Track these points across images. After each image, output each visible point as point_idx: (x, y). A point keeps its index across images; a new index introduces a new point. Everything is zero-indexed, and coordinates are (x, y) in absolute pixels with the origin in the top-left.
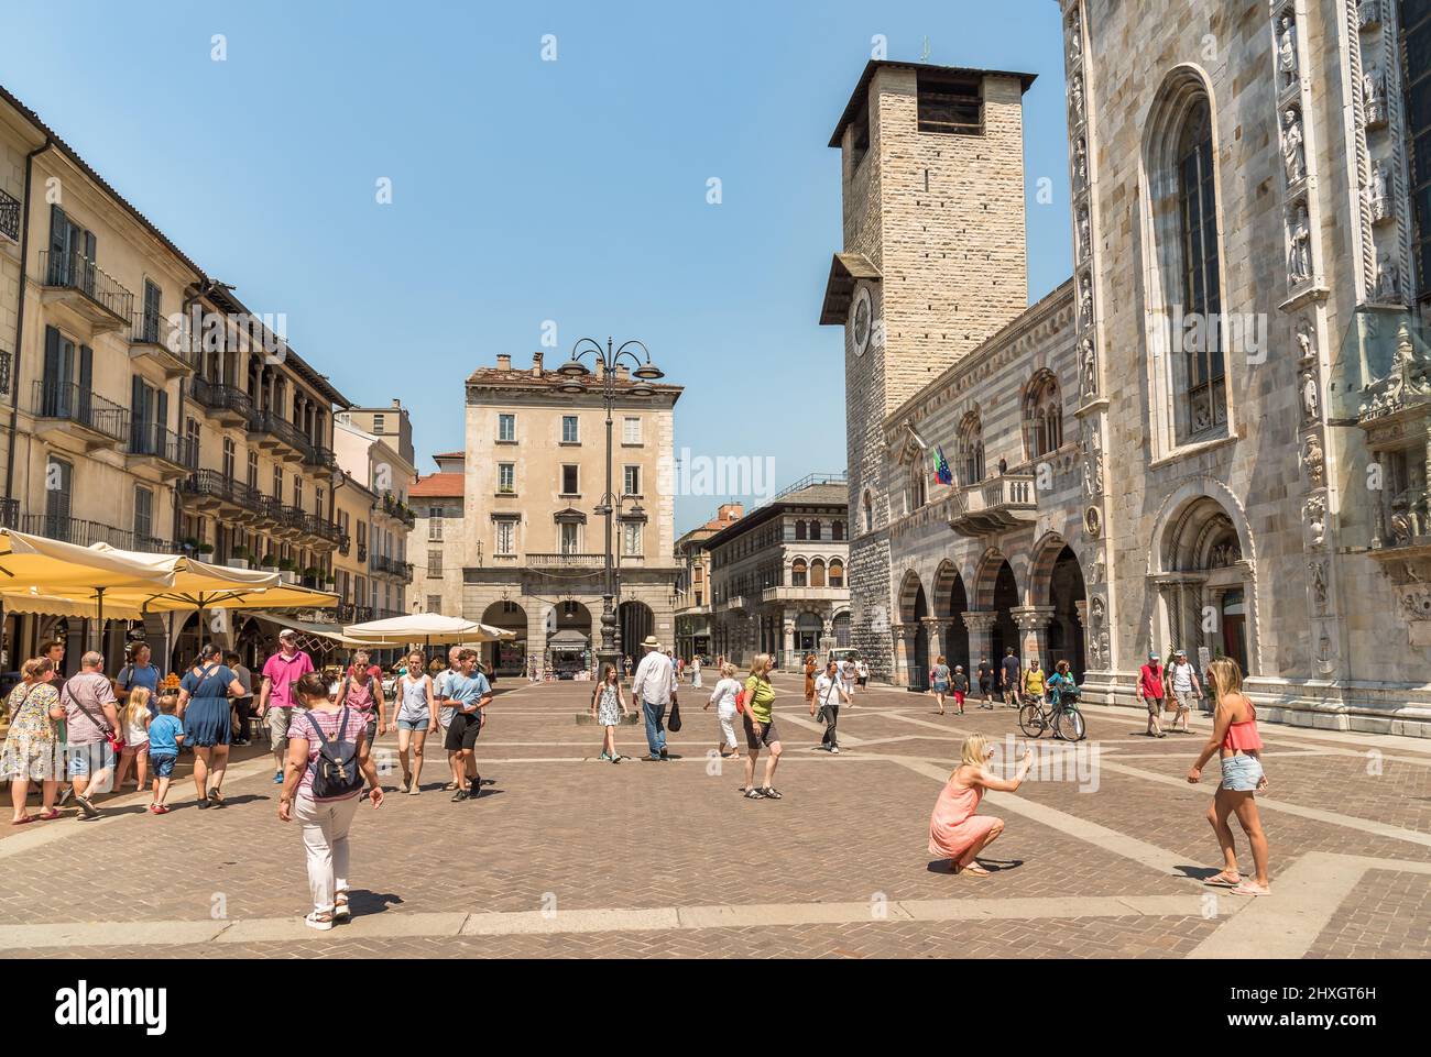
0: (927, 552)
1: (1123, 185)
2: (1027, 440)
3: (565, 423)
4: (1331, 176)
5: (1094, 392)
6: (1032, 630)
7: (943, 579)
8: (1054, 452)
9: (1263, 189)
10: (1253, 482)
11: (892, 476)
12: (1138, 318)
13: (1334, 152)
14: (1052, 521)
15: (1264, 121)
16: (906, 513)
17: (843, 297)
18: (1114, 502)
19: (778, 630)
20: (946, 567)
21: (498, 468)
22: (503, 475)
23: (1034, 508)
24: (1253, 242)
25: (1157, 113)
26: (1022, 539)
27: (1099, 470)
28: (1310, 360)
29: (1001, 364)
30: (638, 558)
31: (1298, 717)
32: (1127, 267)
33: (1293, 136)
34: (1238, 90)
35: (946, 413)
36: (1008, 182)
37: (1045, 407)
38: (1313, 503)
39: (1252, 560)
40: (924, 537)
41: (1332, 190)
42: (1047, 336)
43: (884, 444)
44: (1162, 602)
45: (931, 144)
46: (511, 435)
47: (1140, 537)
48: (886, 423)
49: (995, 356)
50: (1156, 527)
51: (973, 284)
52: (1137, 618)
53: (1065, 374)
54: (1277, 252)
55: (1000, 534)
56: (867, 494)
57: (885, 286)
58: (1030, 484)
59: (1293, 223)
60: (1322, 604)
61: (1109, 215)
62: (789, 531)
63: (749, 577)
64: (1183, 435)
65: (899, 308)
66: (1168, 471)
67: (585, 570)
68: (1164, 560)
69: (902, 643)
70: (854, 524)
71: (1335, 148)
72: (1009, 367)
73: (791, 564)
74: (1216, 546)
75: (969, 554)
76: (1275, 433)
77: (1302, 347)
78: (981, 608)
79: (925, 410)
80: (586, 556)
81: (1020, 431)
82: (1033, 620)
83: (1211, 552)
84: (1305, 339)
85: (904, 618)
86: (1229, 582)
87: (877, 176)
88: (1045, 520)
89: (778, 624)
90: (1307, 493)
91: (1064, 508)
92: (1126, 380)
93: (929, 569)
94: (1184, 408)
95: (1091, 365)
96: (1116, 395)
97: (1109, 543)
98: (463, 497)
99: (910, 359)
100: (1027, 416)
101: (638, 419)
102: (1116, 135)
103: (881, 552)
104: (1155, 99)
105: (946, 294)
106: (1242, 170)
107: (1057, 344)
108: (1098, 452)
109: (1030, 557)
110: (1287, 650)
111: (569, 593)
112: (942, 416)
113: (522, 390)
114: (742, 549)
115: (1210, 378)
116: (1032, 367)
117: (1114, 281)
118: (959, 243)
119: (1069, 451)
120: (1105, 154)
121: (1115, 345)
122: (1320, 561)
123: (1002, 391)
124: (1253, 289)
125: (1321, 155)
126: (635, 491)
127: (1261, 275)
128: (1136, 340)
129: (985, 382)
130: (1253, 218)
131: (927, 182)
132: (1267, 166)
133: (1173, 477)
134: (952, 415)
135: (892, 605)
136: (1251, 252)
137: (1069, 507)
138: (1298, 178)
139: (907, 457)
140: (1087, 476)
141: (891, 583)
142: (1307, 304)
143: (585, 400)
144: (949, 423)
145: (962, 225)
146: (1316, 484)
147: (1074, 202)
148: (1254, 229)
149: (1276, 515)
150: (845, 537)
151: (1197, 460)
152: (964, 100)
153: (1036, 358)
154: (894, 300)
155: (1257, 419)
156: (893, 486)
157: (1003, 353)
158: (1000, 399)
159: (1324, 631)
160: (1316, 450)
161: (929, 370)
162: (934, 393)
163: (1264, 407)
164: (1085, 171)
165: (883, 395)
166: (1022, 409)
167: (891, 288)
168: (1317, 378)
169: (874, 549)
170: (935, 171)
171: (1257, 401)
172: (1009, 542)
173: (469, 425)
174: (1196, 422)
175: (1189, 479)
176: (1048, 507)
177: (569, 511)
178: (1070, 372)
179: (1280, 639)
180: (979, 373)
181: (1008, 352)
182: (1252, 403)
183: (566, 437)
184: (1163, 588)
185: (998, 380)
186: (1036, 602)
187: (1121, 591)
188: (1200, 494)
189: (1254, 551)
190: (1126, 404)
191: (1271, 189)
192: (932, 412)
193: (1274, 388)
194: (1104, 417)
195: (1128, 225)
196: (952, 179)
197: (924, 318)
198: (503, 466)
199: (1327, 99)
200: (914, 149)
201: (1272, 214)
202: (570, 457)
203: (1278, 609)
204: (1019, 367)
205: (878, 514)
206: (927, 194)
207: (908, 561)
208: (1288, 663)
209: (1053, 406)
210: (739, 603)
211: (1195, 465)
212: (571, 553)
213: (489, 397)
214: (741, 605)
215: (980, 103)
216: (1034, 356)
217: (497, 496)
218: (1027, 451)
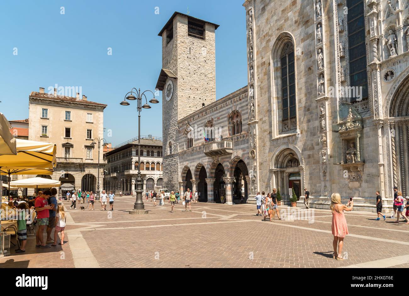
0: (193, 161)
1: (264, 62)
2: (229, 130)
3: (66, 113)
4: (330, 68)
5: (254, 118)
6: (229, 184)
7: (198, 169)
8: (239, 134)
9: (310, 69)
10: (304, 145)
11: (179, 138)
12: (268, 99)
13: (332, 62)
14: (237, 153)
15: (311, 51)
16: (185, 149)
17: (163, 82)
18: (259, 149)
19: (129, 183)
20: (199, 165)
21: (41, 128)
22: (43, 130)
23: (232, 149)
24: (306, 82)
25: (276, 44)
26: (227, 158)
27: (255, 140)
28: (323, 115)
29: (221, 108)
30: (91, 160)
31: (318, 206)
32: (265, 85)
33: (320, 56)
34: (303, 41)
35: (201, 120)
36: (211, 55)
37: (235, 121)
38: (323, 152)
39: (303, 165)
40: (192, 156)
41: (330, 72)
42: (237, 101)
43: (178, 128)
44: (274, 176)
45: (191, 40)
46: (46, 116)
47: (268, 159)
48: (178, 122)
49: (220, 105)
50: (273, 156)
51: (202, 83)
52: (266, 180)
53: (243, 112)
54: (313, 86)
55: (220, 156)
56: (170, 143)
57: (178, 81)
58: (231, 143)
59: (319, 78)
60: (325, 177)
61: (260, 70)
62: (134, 153)
63: (118, 166)
64: (281, 132)
65: (182, 88)
66: (278, 141)
67: (73, 163)
68: (275, 165)
69: (182, 187)
70: (165, 151)
71: (332, 61)
72: (224, 109)
73: (134, 163)
74: (288, 162)
75: (208, 162)
76: (311, 133)
77: (321, 111)
78: (211, 177)
79: (193, 119)
80: (74, 158)
81: (227, 127)
82: (230, 181)
83: (287, 163)
84: (322, 109)
85: (183, 180)
86: (292, 171)
87: (176, 47)
88: (235, 153)
89: (129, 181)
90: (321, 149)
91: (242, 150)
92: (264, 115)
93: (193, 166)
94: (281, 124)
95: (253, 110)
96: (261, 120)
97: (258, 160)
98: (28, 137)
99: (185, 103)
100: (229, 123)
101: (92, 114)
102: (263, 47)
103: (175, 160)
104: (276, 40)
105: (195, 85)
106: (303, 63)
107: (241, 104)
108: (255, 135)
109: (230, 163)
110: (313, 189)
111: (67, 171)
112: (200, 121)
113: (51, 101)
114: (116, 158)
115: (289, 117)
116: (232, 109)
117: (261, 88)
118: (198, 71)
119: (244, 134)
120: (258, 53)
121: (260, 105)
122: (324, 166)
123: (221, 115)
124: (306, 95)
125: (327, 62)
126: (90, 138)
127: (308, 91)
128: (268, 105)
129: (215, 112)
130: (306, 76)
131: (190, 51)
132: (311, 63)
133: (279, 143)
134: (204, 121)
135: (179, 176)
136: (305, 85)
137: (243, 149)
138: (321, 67)
139: (186, 132)
140: (251, 141)
141: (179, 170)
142: (323, 100)
143: (73, 106)
144: (202, 123)
145: (199, 66)
146: (324, 147)
147: (248, 64)
148: (307, 79)
149: (311, 154)
150: (161, 156)
151: (287, 139)
152: (200, 29)
153: (233, 107)
154: (181, 85)
155: (306, 129)
156: (180, 141)
157: (222, 105)
158: (220, 118)
159: (325, 184)
160: (324, 138)
161: (190, 107)
162: (197, 114)
163: (308, 126)
164: (253, 56)
165: (177, 113)
166: (228, 121)
167: (180, 81)
168: (325, 119)
169: (173, 159)
170: (192, 48)
171: (306, 124)
172: (223, 159)
173: (31, 111)
174: (284, 129)
175: (284, 143)
176: (236, 149)
177: (67, 143)
178: (245, 111)
179: (311, 186)
180: (214, 110)
181: (224, 104)
182: (304, 125)
183: (66, 118)
184: (275, 172)
185: (220, 112)
186: (230, 176)
187: (261, 173)
188: (288, 148)
189: (304, 163)
190: (264, 122)
191: (312, 69)
192: (196, 120)
193: (311, 121)
194: (257, 125)
195: (266, 73)
196: (197, 51)
197: (189, 92)
198: (43, 127)
199: (330, 48)
200: (187, 41)
201: (312, 75)
202: (68, 125)
203: (311, 178)
204: (228, 109)
205: (175, 149)
206: (190, 55)
207: (185, 163)
208: (313, 193)
209: (237, 121)
210: (115, 175)
211: (286, 140)
212: (67, 157)
213: (38, 102)
214: (116, 176)
215: (204, 30)
216: (233, 106)
217: (41, 137)
218: (229, 133)
